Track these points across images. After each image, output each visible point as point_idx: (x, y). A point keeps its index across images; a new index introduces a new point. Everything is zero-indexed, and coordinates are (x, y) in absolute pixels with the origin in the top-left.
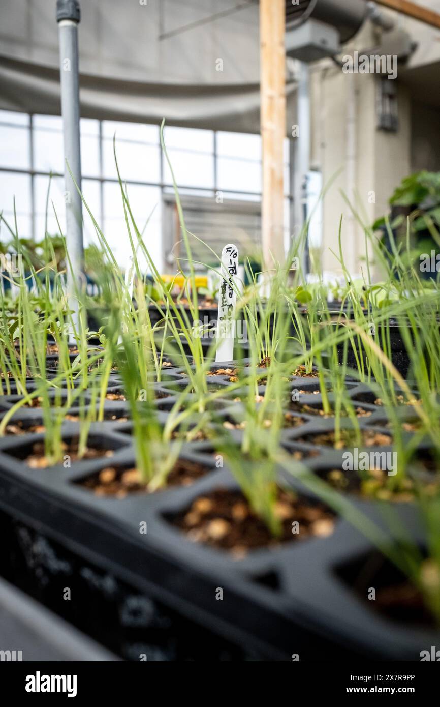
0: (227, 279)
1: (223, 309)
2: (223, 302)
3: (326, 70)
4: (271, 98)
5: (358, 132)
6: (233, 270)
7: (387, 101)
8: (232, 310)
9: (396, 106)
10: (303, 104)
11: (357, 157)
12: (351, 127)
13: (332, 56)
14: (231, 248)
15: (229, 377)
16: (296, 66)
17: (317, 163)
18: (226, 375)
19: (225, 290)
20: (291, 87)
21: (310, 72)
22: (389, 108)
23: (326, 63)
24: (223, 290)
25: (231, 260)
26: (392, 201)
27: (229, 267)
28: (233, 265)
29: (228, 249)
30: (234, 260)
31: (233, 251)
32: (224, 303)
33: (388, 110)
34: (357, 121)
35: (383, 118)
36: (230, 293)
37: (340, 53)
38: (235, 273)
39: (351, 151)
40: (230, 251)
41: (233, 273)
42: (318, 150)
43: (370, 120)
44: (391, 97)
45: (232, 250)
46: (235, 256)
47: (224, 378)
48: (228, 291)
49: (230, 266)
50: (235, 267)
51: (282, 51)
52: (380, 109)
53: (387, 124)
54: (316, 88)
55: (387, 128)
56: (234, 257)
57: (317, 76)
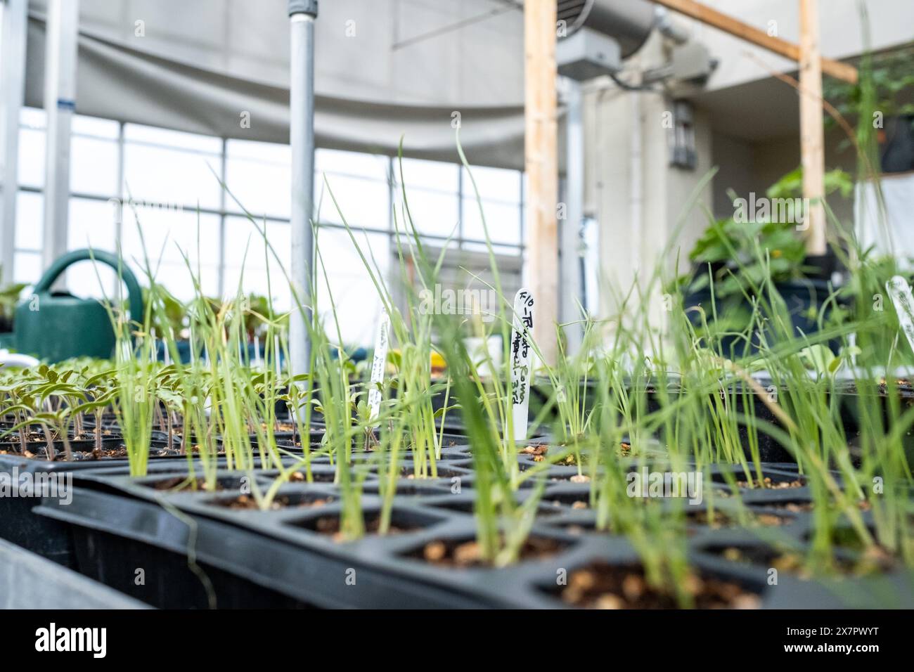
0: (521, 332)
1: (515, 372)
2: (515, 362)
3: (603, 91)
4: (539, 122)
5: (644, 169)
6: (528, 321)
7: (681, 131)
8: (526, 374)
9: (692, 137)
10: (575, 132)
11: (644, 200)
12: (636, 164)
13: (612, 74)
14: (526, 293)
15: (533, 456)
16: (566, 85)
17: (592, 207)
18: (529, 454)
19: (518, 346)
20: (561, 110)
21: (584, 93)
22: (685, 140)
23: (604, 82)
24: (515, 347)
25: (525, 309)
26: (692, 257)
27: (523, 318)
28: (528, 316)
29: (522, 294)
30: (529, 309)
31: (529, 297)
32: (517, 365)
33: (683, 141)
34: (644, 154)
35: (676, 152)
36: (524, 352)
37: (620, 71)
38: (531, 326)
39: (636, 193)
40: (524, 297)
41: (528, 325)
42: (594, 191)
43: (661, 155)
44: (686, 126)
45: (527, 296)
46: (531, 303)
47: (527, 457)
48: (521, 349)
49: (525, 316)
50: (530, 318)
51: (553, 66)
52: (672, 140)
53: (682, 159)
54: (591, 112)
55: (683, 164)
56: (529, 305)
57: (592, 98)
